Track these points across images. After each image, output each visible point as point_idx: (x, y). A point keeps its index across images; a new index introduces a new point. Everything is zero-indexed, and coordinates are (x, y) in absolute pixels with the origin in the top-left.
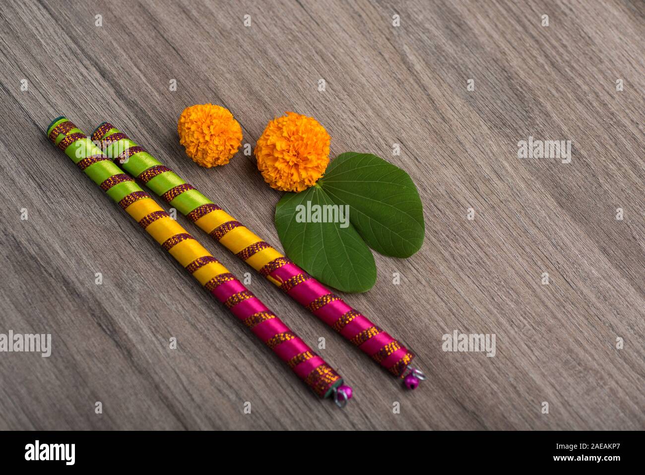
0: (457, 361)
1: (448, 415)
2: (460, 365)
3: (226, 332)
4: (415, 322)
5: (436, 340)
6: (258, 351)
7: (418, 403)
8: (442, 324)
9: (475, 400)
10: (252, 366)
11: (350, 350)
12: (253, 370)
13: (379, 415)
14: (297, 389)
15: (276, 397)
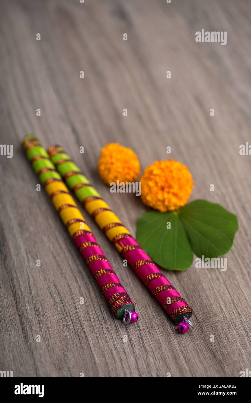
0: (223, 329)
1: (200, 356)
2: (224, 332)
3: (73, 266)
4: (204, 300)
5: (214, 313)
6: (88, 282)
7: (183, 343)
8: (223, 306)
9: (225, 354)
10: (80, 288)
11: (151, 300)
12: (79, 290)
13: (152, 341)
14: (102, 309)
15: (86, 309)
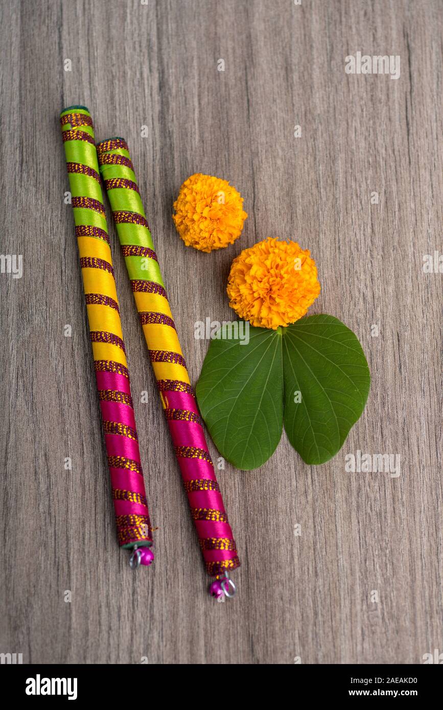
0: (282, 599)
1: (231, 645)
2: (281, 605)
3: (85, 419)
4: (270, 532)
5: (277, 563)
6: (100, 460)
7: (212, 614)
8: (296, 551)
9: (269, 649)
10: (84, 469)
11: (187, 516)
12: (81, 474)
13: (166, 599)
14: (108, 520)
15: (83, 515)
